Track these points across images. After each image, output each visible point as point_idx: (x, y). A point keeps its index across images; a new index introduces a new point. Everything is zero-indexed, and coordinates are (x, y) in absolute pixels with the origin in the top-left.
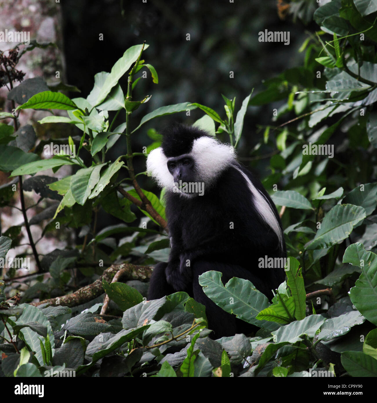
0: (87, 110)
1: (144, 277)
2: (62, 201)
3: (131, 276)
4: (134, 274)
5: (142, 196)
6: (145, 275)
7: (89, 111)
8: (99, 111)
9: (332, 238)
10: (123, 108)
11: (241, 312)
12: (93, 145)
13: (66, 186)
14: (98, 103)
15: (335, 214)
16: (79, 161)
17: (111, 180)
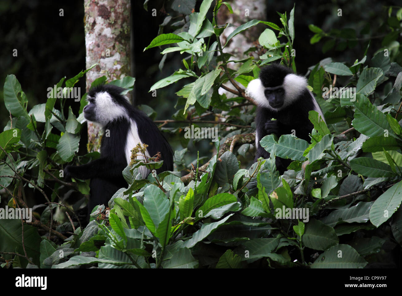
0: (190, 40)
1: (250, 141)
2: (187, 102)
3: (242, 142)
4: (243, 140)
5: (238, 88)
6: (250, 139)
7: (192, 40)
8: (198, 39)
9: (365, 92)
10: (214, 34)
11: (293, 156)
12: (199, 62)
13: (188, 92)
14: (196, 33)
15: (364, 76)
16: (193, 74)
17: (215, 82)
